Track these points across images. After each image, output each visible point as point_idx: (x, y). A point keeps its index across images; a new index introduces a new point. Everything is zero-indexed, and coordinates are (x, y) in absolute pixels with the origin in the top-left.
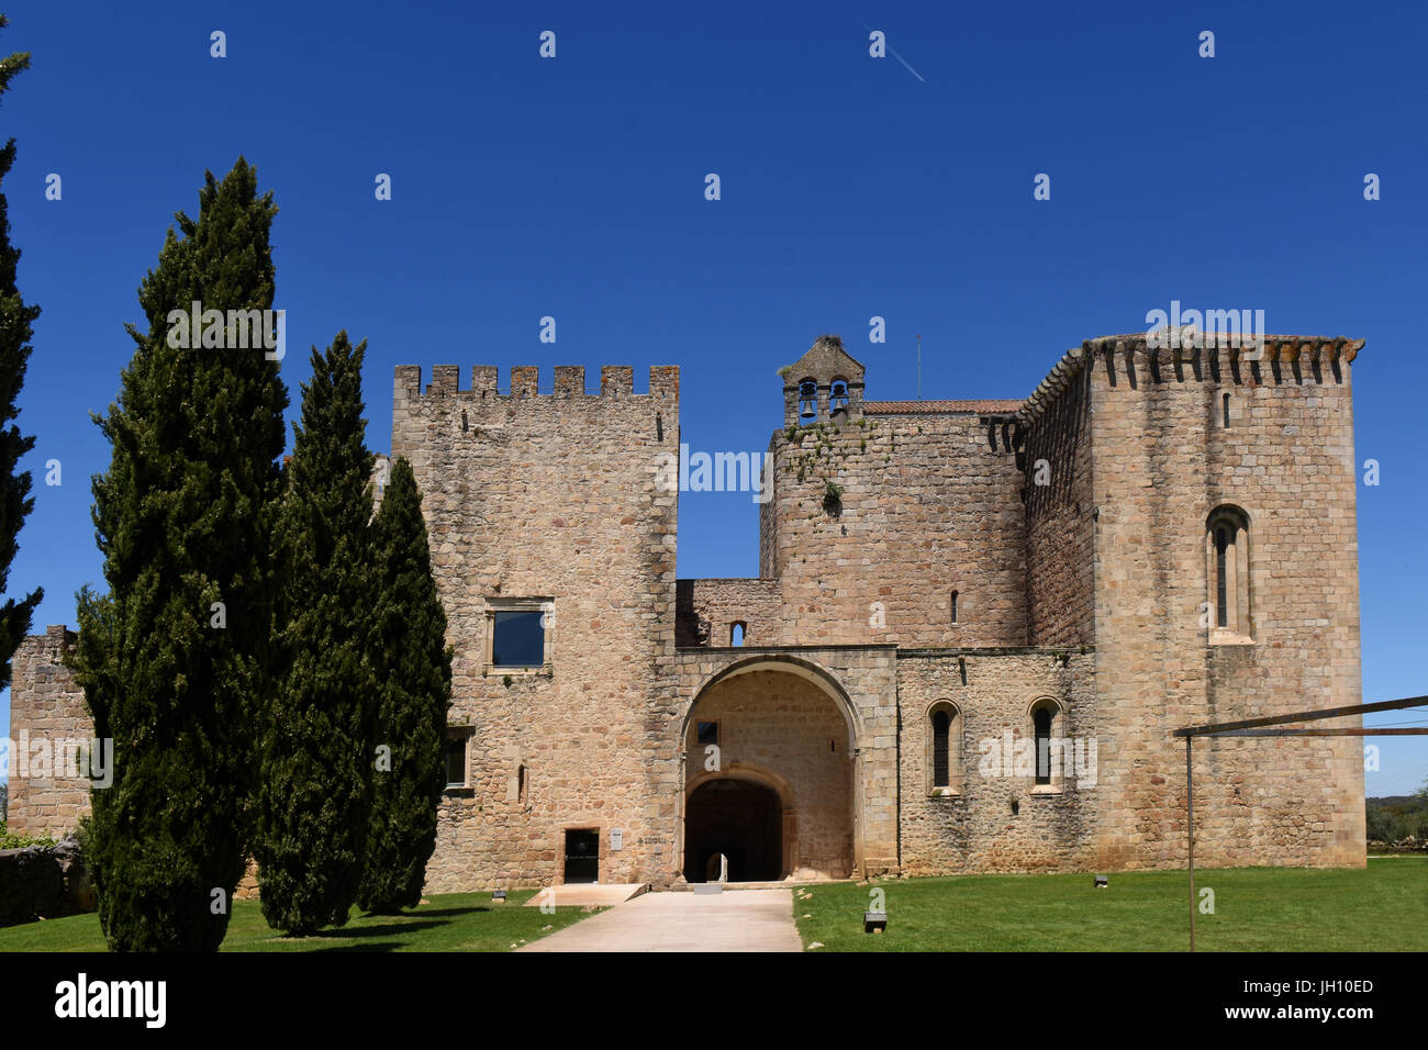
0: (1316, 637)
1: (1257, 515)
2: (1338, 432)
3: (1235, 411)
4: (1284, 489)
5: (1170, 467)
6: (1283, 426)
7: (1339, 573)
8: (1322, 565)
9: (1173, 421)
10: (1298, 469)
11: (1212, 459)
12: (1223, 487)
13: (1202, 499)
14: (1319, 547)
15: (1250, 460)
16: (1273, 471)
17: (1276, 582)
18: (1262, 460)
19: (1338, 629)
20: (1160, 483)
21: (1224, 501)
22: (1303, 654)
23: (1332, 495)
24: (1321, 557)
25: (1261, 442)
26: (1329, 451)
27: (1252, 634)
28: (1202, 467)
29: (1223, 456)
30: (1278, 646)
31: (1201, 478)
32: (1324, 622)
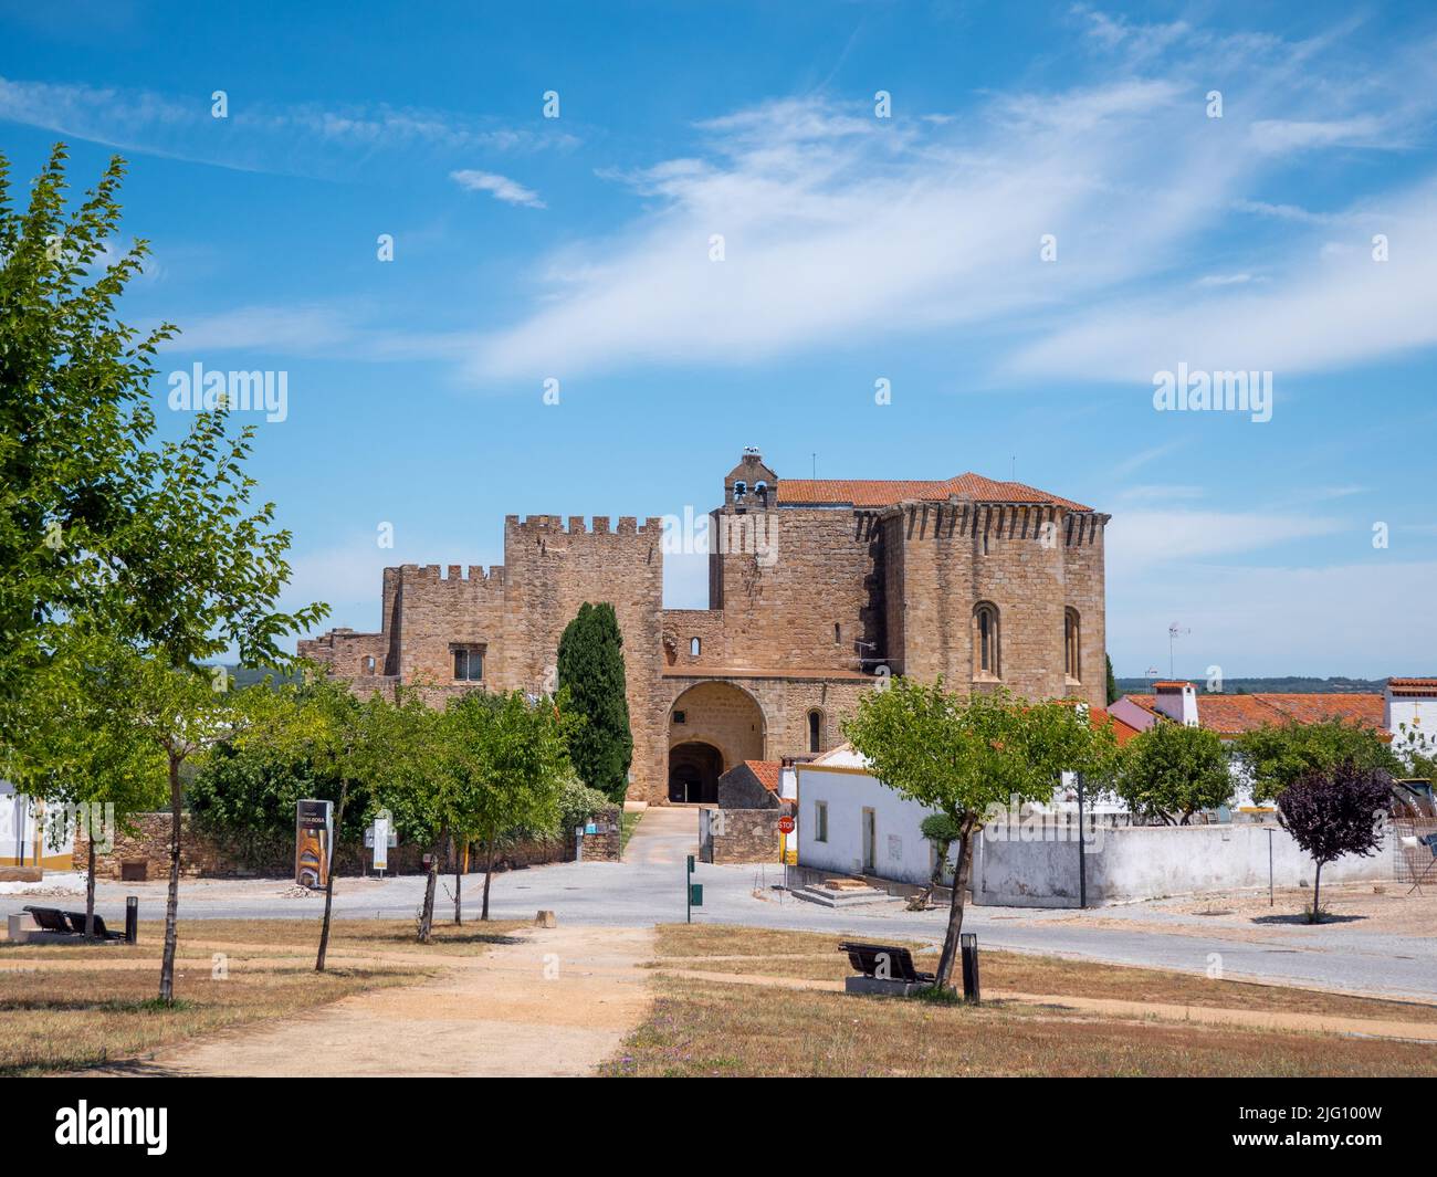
0: (1038, 679)
1: (1004, 608)
2: (1054, 559)
3: (991, 546)
4: (1020, 592)
5: (951, 578)
6: (1020, 555)
7: (1053, 643)
8: (1043, 637)
9: (952, 551)
10: (1030, 581)
11: (976, 574)
12: (982, 590)
13: (969, 597)
14: (1040, 627)
15: (999, 575)
16: (1014, 581)
17: (1014, 647)
18: (1007, 575)
19: (1052, 676)
20: (945, 586)
21: (983, 598)
22: (1030, 689)
23: (1050, 597)
24: (1042, 633)
25: (1006, 564)
26: (1048, 570)
27: (999, 676)
28: (970, 578)
29: (982, 573)
30: (1014, 684)
31: (969, 584)
32: (1044, 671)
